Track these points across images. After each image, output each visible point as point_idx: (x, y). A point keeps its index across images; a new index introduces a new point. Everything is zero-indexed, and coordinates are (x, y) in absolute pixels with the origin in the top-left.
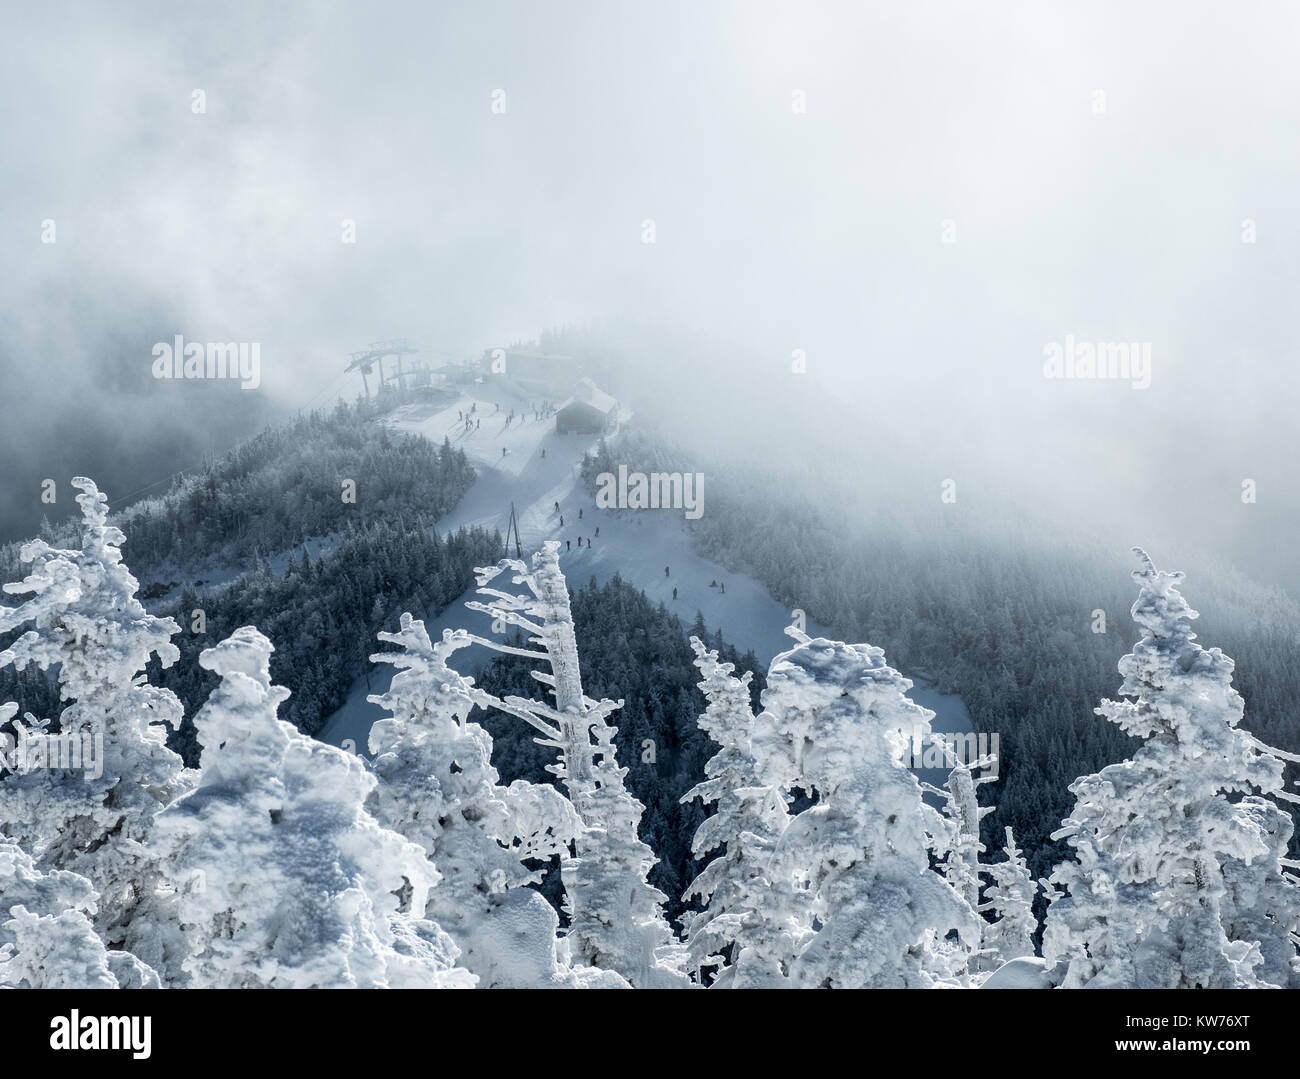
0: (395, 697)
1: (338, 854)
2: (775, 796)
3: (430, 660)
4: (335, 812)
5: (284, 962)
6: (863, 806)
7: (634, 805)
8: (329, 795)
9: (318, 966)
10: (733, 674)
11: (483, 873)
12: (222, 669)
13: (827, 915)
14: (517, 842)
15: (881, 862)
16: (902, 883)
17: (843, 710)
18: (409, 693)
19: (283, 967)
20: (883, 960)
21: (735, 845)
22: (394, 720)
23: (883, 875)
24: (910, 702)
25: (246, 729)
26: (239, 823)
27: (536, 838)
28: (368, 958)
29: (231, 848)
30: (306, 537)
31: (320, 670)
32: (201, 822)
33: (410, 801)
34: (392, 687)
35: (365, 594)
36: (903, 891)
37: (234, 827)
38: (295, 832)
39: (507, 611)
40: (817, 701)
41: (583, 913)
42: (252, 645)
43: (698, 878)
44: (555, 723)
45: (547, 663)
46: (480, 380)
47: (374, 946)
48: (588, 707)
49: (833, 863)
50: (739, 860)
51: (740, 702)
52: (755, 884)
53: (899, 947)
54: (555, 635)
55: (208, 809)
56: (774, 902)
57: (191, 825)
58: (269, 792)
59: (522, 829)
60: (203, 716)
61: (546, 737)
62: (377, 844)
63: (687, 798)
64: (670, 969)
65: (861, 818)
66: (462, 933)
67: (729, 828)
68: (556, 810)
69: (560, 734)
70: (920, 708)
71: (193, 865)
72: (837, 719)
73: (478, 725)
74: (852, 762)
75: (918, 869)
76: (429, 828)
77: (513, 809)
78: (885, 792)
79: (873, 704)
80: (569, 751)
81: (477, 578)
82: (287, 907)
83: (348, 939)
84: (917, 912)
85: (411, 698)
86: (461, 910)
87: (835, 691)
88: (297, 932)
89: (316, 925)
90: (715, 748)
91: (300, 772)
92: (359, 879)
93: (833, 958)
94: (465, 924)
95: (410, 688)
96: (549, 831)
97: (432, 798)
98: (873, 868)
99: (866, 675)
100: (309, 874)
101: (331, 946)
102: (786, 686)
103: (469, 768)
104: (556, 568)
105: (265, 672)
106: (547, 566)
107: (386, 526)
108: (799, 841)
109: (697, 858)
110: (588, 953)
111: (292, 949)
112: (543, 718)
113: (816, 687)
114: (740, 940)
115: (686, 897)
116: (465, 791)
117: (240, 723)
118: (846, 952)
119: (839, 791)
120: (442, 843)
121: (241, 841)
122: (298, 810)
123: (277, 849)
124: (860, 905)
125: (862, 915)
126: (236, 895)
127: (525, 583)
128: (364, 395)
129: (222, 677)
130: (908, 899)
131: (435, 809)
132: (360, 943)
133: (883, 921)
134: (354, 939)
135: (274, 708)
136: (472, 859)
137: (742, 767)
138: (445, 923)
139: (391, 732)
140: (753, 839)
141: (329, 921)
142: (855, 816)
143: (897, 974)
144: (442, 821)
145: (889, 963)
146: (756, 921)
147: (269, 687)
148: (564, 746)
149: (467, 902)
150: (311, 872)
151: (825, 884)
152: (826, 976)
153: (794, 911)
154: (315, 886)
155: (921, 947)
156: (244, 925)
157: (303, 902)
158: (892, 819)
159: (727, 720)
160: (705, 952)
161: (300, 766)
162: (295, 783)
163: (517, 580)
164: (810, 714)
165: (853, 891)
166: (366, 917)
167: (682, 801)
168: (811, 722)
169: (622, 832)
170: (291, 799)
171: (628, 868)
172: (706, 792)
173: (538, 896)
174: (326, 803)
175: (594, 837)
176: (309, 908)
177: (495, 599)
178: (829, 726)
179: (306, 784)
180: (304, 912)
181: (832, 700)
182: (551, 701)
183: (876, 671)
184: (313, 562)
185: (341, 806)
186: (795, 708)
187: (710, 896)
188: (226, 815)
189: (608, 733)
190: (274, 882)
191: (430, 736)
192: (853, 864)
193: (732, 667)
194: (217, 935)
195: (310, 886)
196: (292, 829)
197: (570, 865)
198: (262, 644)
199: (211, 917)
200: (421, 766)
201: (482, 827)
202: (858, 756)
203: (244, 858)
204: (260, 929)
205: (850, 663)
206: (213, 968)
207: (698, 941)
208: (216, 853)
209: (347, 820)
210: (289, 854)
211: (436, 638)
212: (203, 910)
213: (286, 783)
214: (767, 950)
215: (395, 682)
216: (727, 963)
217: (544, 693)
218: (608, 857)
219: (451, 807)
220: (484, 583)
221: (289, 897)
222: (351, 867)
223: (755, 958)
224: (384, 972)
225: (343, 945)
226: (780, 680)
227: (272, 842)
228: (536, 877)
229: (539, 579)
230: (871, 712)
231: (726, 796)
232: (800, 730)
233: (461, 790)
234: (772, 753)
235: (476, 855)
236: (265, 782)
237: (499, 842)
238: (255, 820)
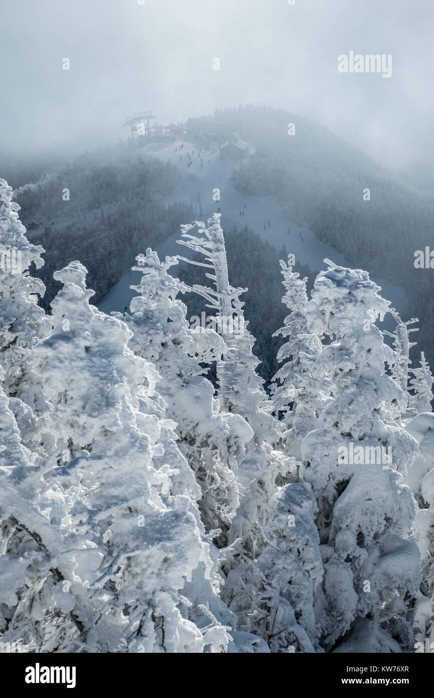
0: (143, 287)
1: (115, 367)
2: (316, 338)
3: (159, 270)
4: (114, 348)
5: (90, 415)
6: (356, 344)
7: (251, 338)
8: (112, 340)
9: (105, 418)
10: (298, 278)
11: (181, 369)
12: (64, 280)
13: (337, 393)
14: (197, 355)
15: (363, 370)
16: (372, 380)
17: (348, 300)
18: (149, 285)
19: (90, 418)
20: (362, 414)
21: (296, 357)
22: (142, 297)
23: (364, 376)
24: (380, 297)
25: (75, 309)
26: (70, 352)
27: (205, 353)
28: (128, 414)
29: (67, 363)
30: (103, 204)
31: (108, 266)
32: (54, 351)
33: (149, 335)
34: (141, 282)
35: (129, 231)
36: (373, 383)
37: (68, 353)
38: (96, 357)
39: (195, 245)
40: (336, 296)
41: (226, 386)
42: (78, 270)
43: (279, 371)
44: (216, 298)
45: (213, 270)
46: (185, 132)
47: (131, 409)
48: (231, 291)
49: (341, 370)
50: (298, 363)
51: (302, 291)
52: (305, 376)
53: (370, 409)
54: (217, 257)
55: (57, 345)
56: (313, 384)
57: (49, 352)
58: (85, 338)
59: (199, 349)
60: (55, 302)
61: (211, 304)
62: (133, 363)
63: (275, 334)
64: (265, 413)
65: (355, 350)
66: (171, 395)
67: (294, 349)
68: (215, 341)
69: (218, 303)
70: (384, 300)
71: (49, 370)
72: (346, 304)
73: (180, 301)
74: (352, 324)
75: (380, 373)
76: (157, 347)
77: (195, 340)
78: (367, 338)
79: (363, 297)
80: (222, 311)
81: (182, 230)
82: (92, 390)
83: (119, 406)
84: (379, 393)
85: (150, 287)
86: (170, 385)
87: (345, 291)
88: (96, 402)
89: (105, 399)
90: (289, 311)
91: (98, 329)
92: (125, 379)
93: (339, 413)
94: (171, 392)
95: (150, 283)
96: (212, 350)
97: (158, 334)
98: (360, 372)
99: (360, 284)
100: (102, 376)
101: (111, 409)
102: (323, 288)
103: (176, 321)
104: (219, 226)
105: (83, 282)
106: (215, 225)
107: (140, 199)
108: (326, 359)
109: (279, 362)
110: (227, 405)
111: (94, 410)
112: (210, 295)
113: (337, 289)
114: (297, 401)
115: (273, 379)
116: (174, 331)
117: (72, 306)
118: (345, 410)
119: (345, 337)
120: (163, 354)
121: (72, 360)
122: (98, 346)
123: (88, 364)
124: (353, 389)
125: (354, 394)
126: (69, 384)
127: (204, 233)
128: (131, 137)
129: (63, 284)
130: (375, 387)
131: (160, 339)
132: (124, 408)
133: (362, 397)
134: (122, 406)
135: (87, 299)
136: (176, 362)
137: (301, 321)
138: (163, 391)
139: (141, 302)
140: (305, 355)
141: (111, 398)
142: (352, 349)
143: (368, 421)
144: (163, 344)
145: (365, 416)
146: (305, 393)
147: (85, 290)
148: (219, 308)
149: (173, 381)
150: (103, 375)
151: (337, 379)
152: (336, 421)
153: (322, 389)
154: (105, 381)
155: (380, 408)
156: (72, 398)
157: (99, 388)
158: (369, 351)
159: (295, 299)
160: (281, 404)
161: (99, 326)
162: (96, 334)
163: (200, 231)
164: (333, 301)
165: (350, 383)
166: (128, 396)
167: (273, 336)
168: (333, 305)
169: (245, 350)
170: (95, 341)
171: (247, 367)
172: (284, 332)
173: (205, 379)
174: (110, 344)
175: (232, 352)
176: (102, 391)
177: (190, 239)
178: (342, 307)
179: (101, 335)
180: (99, 393)
181: (344, 295)
182: (214, 288)
183: (364, 282)
184: (106, 216)
185: (117, 345)
186: (327, 298)
187: (284, 379)
188: (65, 348)
189: (240, 305)
190: (86, 379)
191: (158, 305)
192: (350, 370)
193: (298, 275)
194: (60, 402)
195: (102, 381)
196: (95, 355)
197: (221, 364)
198: (82, 270)
199: (57, 394)
200: (154, 319)
201: (181, 348)
202: (355, 321)
203: (72, 368)
204: (79, 400)
205: (353, 278)
206: (57, 416)
207: (277, 400)
208: (60, 365)
209: (120, 352)
210: (93, 366)
211: (162, 259)
212: (54, 391)
213: (92, 334)
214: (309, 406)
215: (143, 280)
216: (291, 409)
217: (211, 284)
218: (239, 361)
219: (167, 338)
220: (185, 232)
221: (92, 386)
222: (121, 373)
223: (304, 410)
224: (135, 421)
225: (117, 408)
226: (320, 285)
227: (85, 361)
228: (205, 371)
229: (210, 231)
230: (362, 301)
231: (293, 334)
232: (328, 308)
233: (172, 330)
234: (315, 319)
235: (178, 360)
236: (83, 334)
237: (189, 355)
238: (78, 350)
